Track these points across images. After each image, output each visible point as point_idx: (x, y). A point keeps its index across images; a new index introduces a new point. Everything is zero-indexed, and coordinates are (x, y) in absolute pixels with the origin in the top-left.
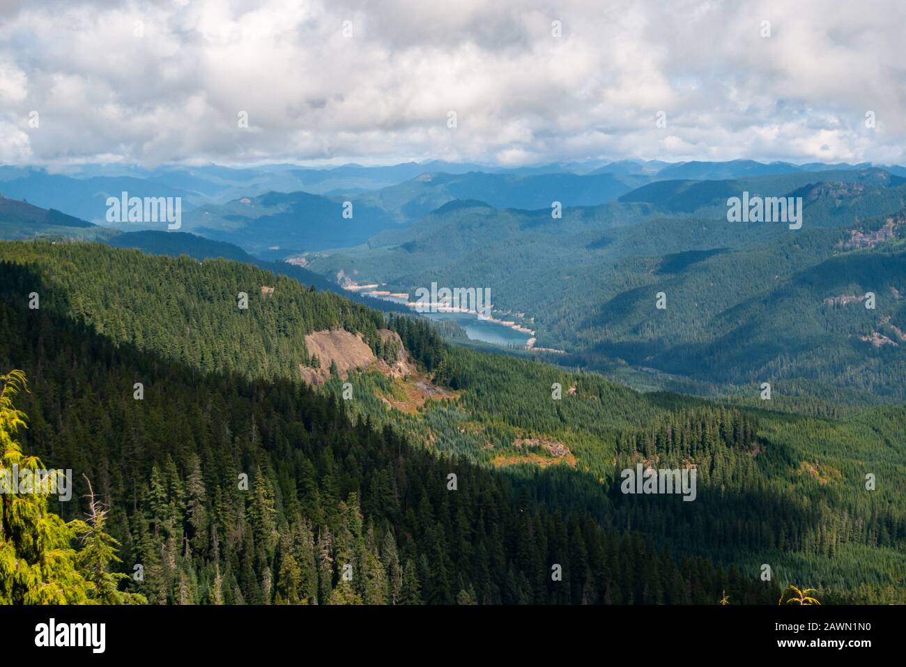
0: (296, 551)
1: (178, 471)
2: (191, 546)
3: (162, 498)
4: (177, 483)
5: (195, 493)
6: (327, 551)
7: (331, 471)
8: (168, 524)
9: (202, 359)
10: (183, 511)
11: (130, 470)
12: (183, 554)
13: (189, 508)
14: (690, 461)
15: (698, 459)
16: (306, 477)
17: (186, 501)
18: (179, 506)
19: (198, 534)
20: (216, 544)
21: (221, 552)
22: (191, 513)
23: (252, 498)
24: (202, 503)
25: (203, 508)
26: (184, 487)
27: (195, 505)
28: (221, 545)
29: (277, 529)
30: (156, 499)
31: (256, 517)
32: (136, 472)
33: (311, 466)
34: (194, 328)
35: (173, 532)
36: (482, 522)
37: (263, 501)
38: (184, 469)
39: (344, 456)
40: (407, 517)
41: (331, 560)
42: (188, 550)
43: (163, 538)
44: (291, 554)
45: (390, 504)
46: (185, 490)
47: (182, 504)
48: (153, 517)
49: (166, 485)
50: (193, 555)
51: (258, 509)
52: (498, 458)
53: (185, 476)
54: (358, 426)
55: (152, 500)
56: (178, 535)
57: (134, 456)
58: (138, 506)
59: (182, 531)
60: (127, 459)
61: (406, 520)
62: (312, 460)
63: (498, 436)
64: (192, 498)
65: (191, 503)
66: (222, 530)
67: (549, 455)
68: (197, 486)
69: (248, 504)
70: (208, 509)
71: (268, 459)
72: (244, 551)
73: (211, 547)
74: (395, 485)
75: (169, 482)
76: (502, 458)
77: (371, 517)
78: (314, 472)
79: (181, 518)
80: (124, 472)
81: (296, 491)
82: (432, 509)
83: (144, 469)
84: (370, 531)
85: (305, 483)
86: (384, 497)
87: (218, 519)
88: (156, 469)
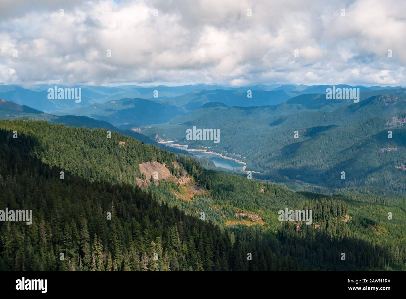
0: (131, 264)
1: (77, 227)
2: (83, 261)
3: (69, 239)
4: (76, 232)
5: (84, 237)
6: (145, 264)
7: (148, 227)
8: (72, 252)
9: (91, 175)
10: (79, 245)
11: (55, 226)
12: (79, 265)
13: (82, 244)
14: (317, 224)
15: (320, 223)
16: (137, 230)
17: (80, 240)
18: (78, 243)
19: (86, 256)
20: (94, 261)
21: (96, 264)
22: (83, 246)
23: (111, 240)
24: (88, 242)
25: (88, 244)
26: (79, 234)
27: (84, 243)
28: (96, 261)
29: (123, 254)
30: (66, 240)
31: (113, 248)
32: (57, 227)
33: (139, 225)
34: (88, 160)
35: (74, 255)
36: (218, 251)
37: (116, 241)
38: (80, 226)
39: (154, 221)
40: (183, 249)
41: (147, 268)
42: (81, 264)
43: (70, 258)
44: (128, 266)
45: (175, 243)
46: (80, 236)
47: (79, 242)
48: (65, 248)
49: (71, 233)
50: (83, 266)
51: (114, 245)
52: (228, 222)
53: (80, 229)
54: (162, 207)
55: (65, 240)
56: (76, 256)
57: (56, 219)
58: (58, 243)
59: (78, 255)
60: (53, 221)
61: (183, 250)
62: (140, 222)
63: (228, 211)
64: (83, 239)
65: (83, 241)
66: (97, 254)
67: (252, 221)
68: (86, 234)
69: (109, 242)
70: (91, 245)
71: (119, 222)
72: (107, 264)
73: (92, 262)
74: (178, 234)
75: (73, 232)
76: (230, 222)
77: (166, 249)
78: (141, 227)
79: (78, 248)
80: (52, 227)
81: (132, 236)
82: (195, 245)
83: (62, 225)
84: (166, 255)
85: (136, 233)
86: (173, 240)
87: (95, 249)
88: (67, 225)
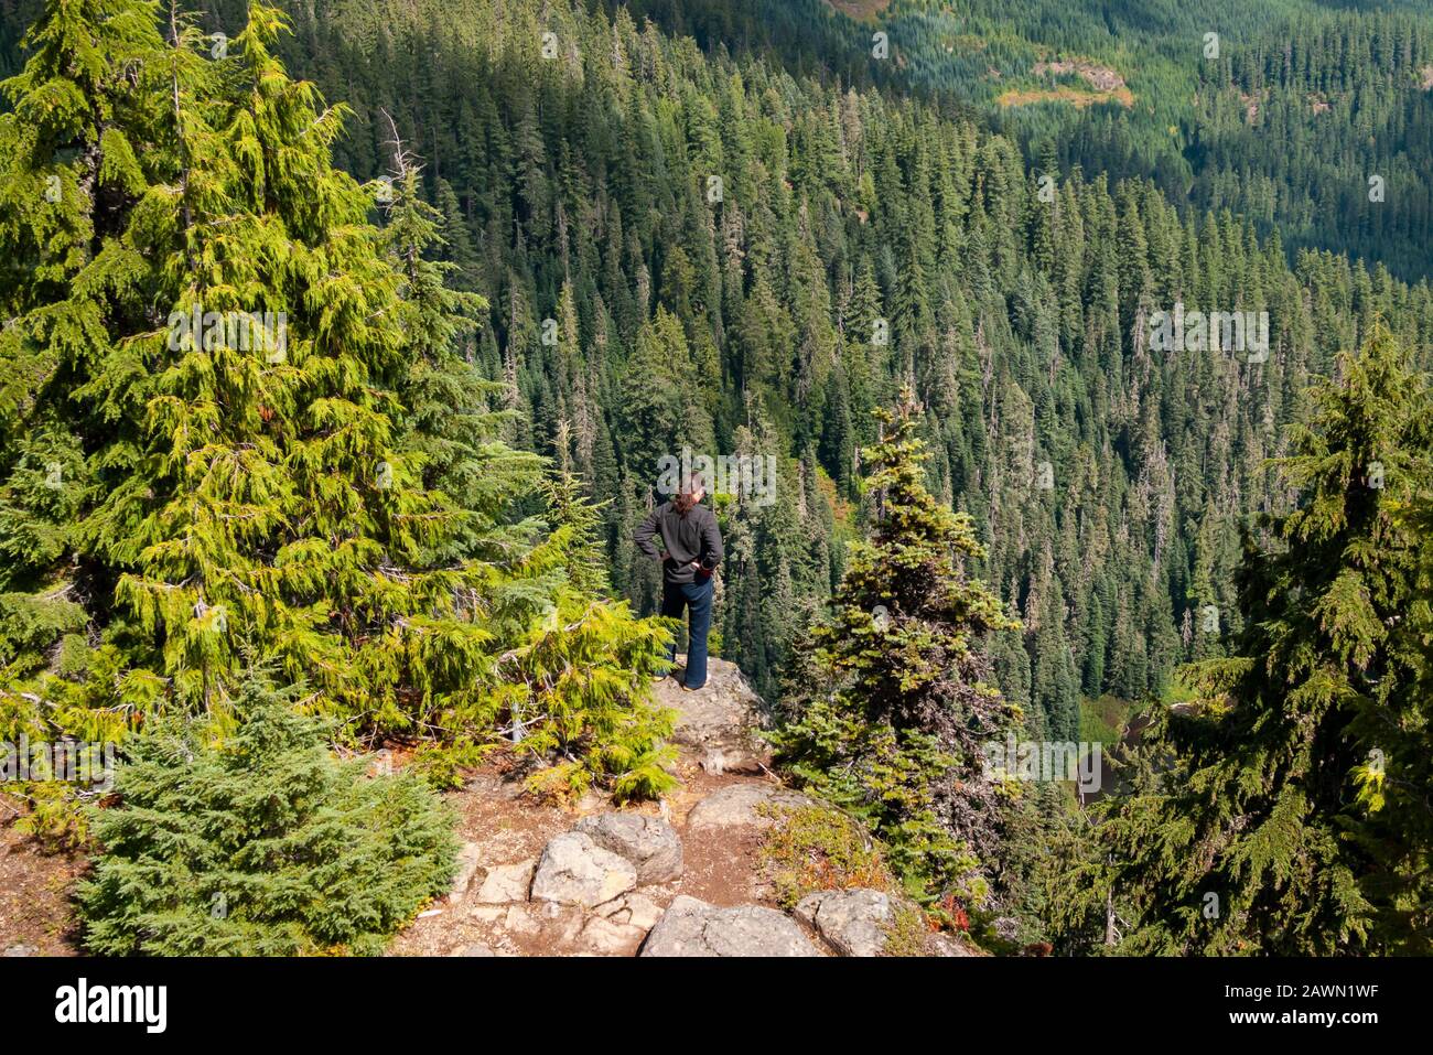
0: (688, 241)
1: (502, 116)
2: (525, 232)
3: (477, 159)
4: (500, 133)
5: (527, 151)
6: (735, 240)
7: (740, 115)
8: (489, 200)
10: (512, 179)
11: (427, 115)
12: (513, 245)
13: (519, 174)
14: (1320, 98)
15: (1332, 96)
16: (701, 123)
17: (515, 163)
18: (505, 171)
19: (535, 213)
20: (563, 229)
21: (570, 242)
22: (523, 182)
23: (616, 158)
24: (539, 166)
25: (541, 173)
26: (511, 142)
27: (530, 167)
28: (571, 232)
29: (657, 206)
30: (467, 160)
31: (625, 187)
32: (436, 118)
33: (708, 106)
35: (496, 211)
36: (980, 195)
37: (633, 161)
38: (510, 112)
39: (761, 92)
40: (860, 188)
41: (742, 254)
42: (521, 240)
43: (482, 220)
44: (679, 245)
45: (832, 168)
46: (513, 146)
47: (509, 167)
48: (464, 188)
49: (482, 137)
50: (528, 246)
51: (626, 175)
52: (1006, 94)
53: (511, 123)
55: (465, 161)
56: (504, 215)
57: (430, 92)
58: (441, 172)
59: (510, 211)
60: (420, 97)
61: (859, 193)
62: (709, 98)
63: (1008, 57)
64: (523, 158)
65: (522, 165)
66: (571, 208)
67: (1090, 90)
68: (531, 139)
69: (611, 167)
70: (549, 176)
71: (641, 96)
72: (606, 241)
73: (554, 235)
74: (841, 137)
75: (487, 134)
76: (1014, 94)
77: (803, 187)
78: (714, 115)
79: (508, 189)
80: (417, 119)
81: (686, 146)
82: (900, 176)
83: (449, 112)
84: (803, 210)
85: (699, 133)
86: (825, 156)
87: (565, 191)
88: (467, 112)
